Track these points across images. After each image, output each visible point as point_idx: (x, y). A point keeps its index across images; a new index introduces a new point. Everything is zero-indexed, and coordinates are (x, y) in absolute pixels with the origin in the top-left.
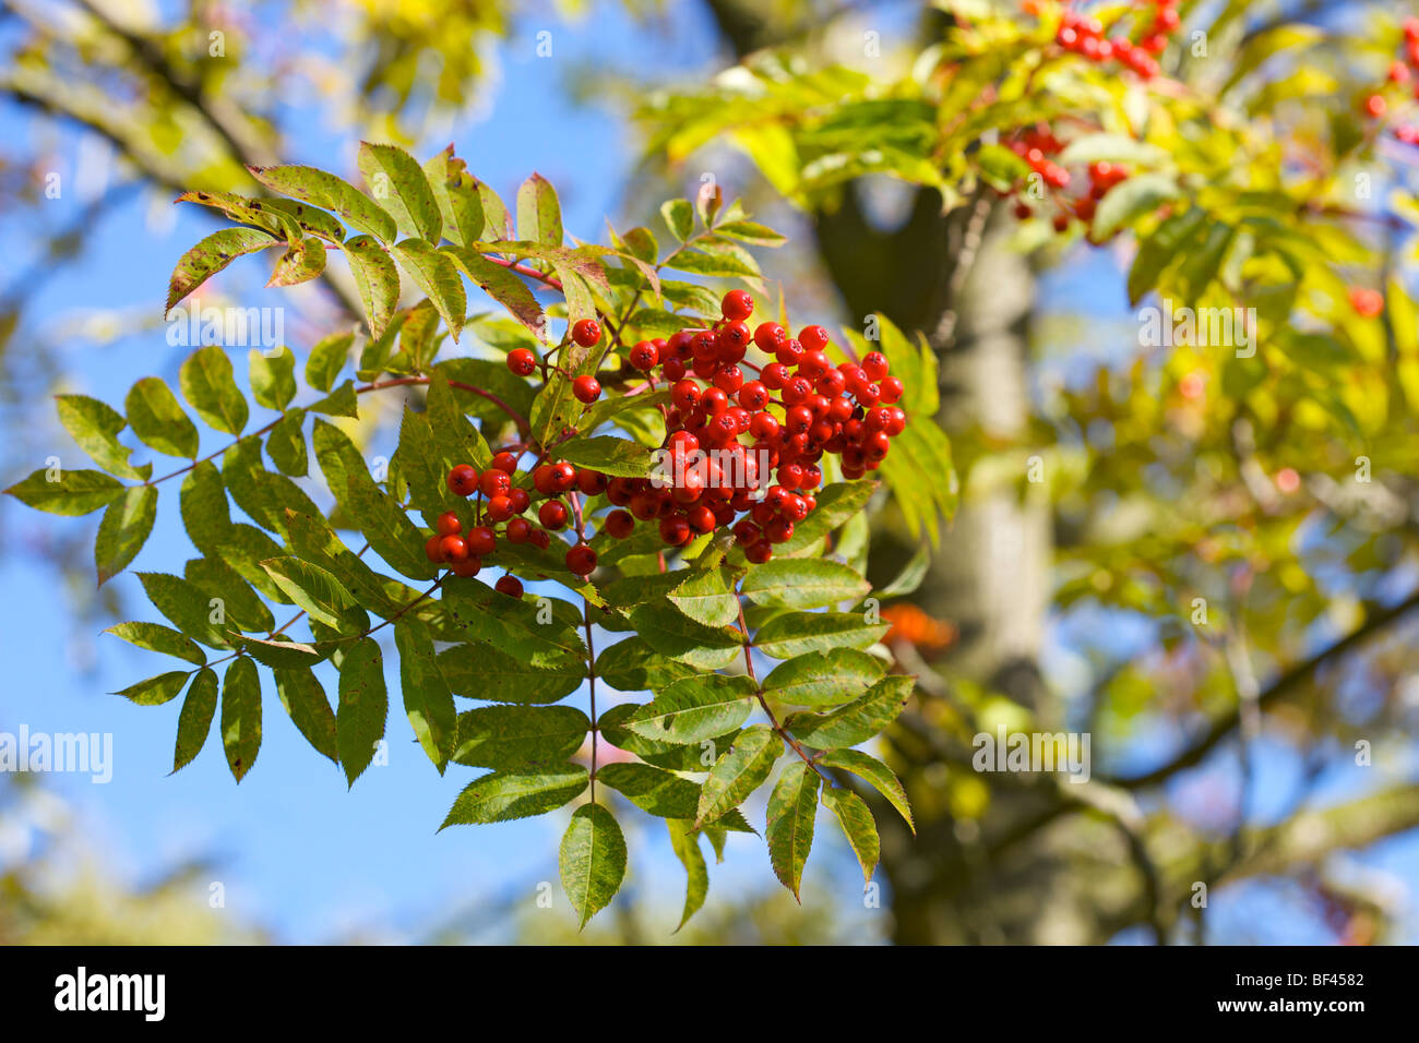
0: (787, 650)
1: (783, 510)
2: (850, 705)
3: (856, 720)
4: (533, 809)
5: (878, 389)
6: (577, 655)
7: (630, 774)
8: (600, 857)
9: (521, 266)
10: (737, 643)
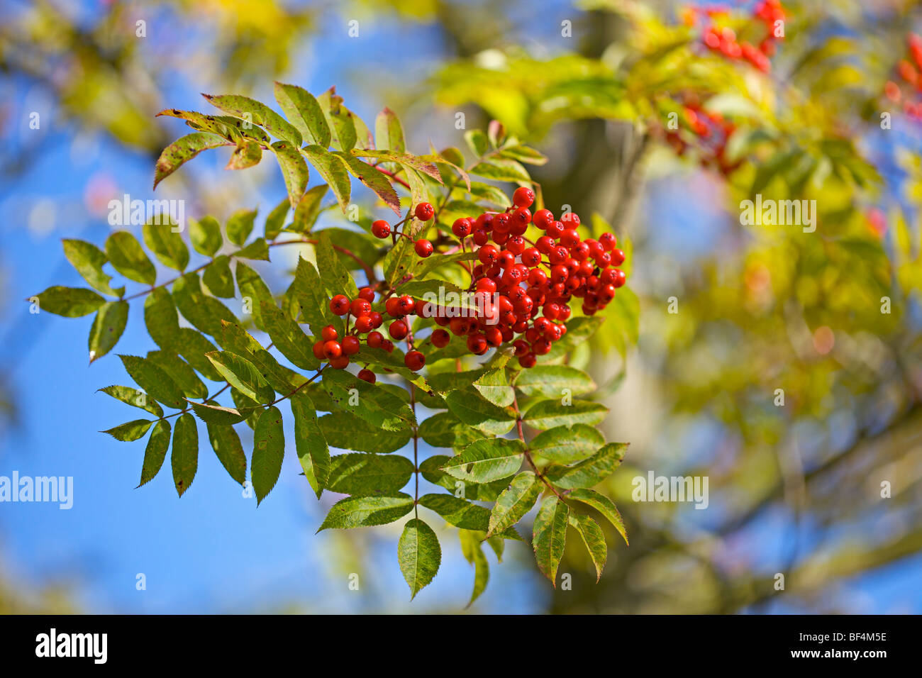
0: (544, 424)
1: (545, 334)
2: (586, 461)
3: (589, 470)
4: (379, 520)
5: (610, 257)
6: (409, 423)
7: (441, 501)
8: (423, 553)
9: (379, 167)
10: (512, 418)
